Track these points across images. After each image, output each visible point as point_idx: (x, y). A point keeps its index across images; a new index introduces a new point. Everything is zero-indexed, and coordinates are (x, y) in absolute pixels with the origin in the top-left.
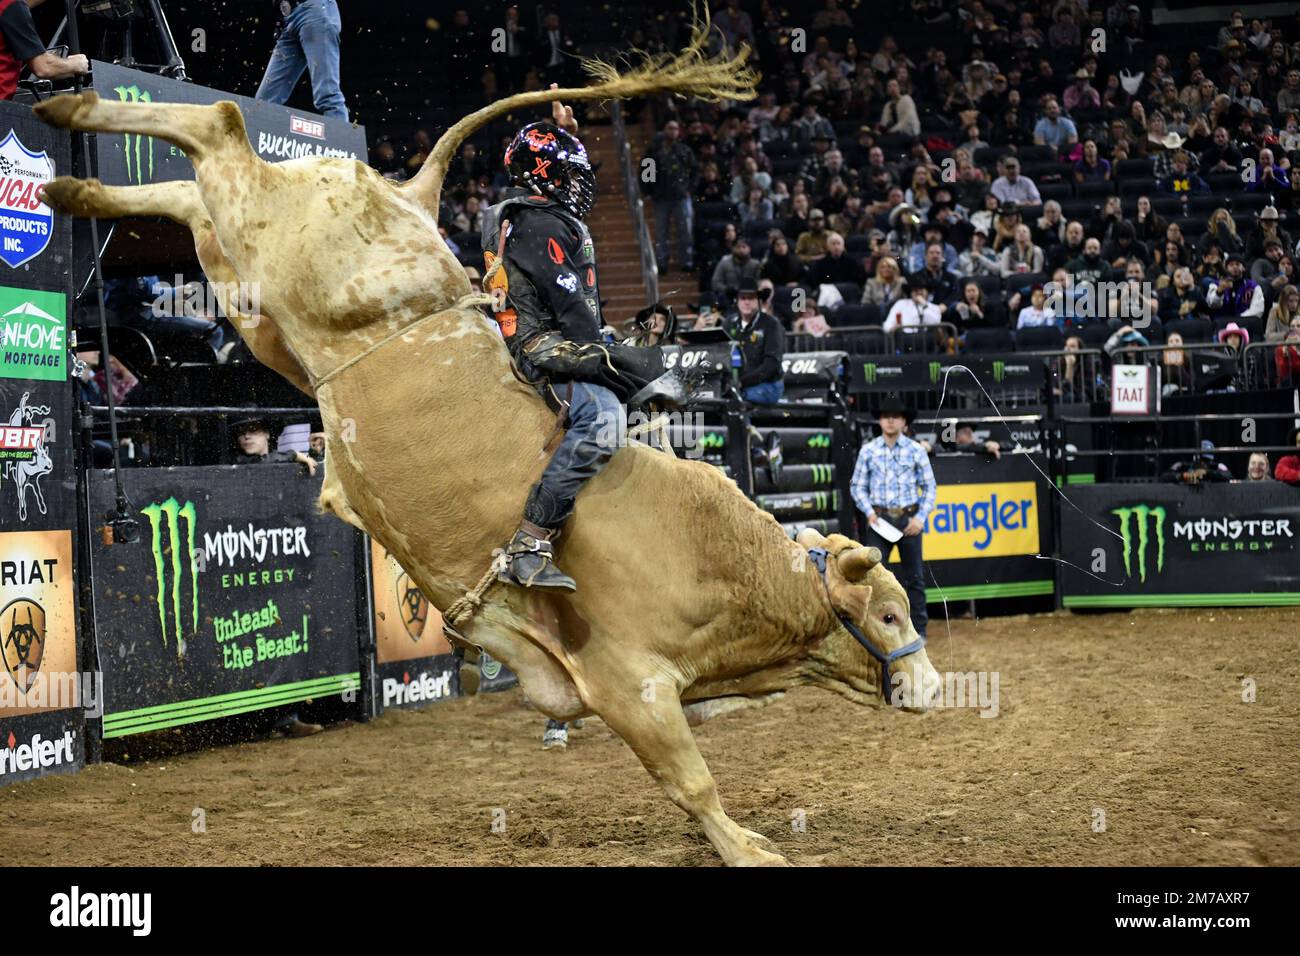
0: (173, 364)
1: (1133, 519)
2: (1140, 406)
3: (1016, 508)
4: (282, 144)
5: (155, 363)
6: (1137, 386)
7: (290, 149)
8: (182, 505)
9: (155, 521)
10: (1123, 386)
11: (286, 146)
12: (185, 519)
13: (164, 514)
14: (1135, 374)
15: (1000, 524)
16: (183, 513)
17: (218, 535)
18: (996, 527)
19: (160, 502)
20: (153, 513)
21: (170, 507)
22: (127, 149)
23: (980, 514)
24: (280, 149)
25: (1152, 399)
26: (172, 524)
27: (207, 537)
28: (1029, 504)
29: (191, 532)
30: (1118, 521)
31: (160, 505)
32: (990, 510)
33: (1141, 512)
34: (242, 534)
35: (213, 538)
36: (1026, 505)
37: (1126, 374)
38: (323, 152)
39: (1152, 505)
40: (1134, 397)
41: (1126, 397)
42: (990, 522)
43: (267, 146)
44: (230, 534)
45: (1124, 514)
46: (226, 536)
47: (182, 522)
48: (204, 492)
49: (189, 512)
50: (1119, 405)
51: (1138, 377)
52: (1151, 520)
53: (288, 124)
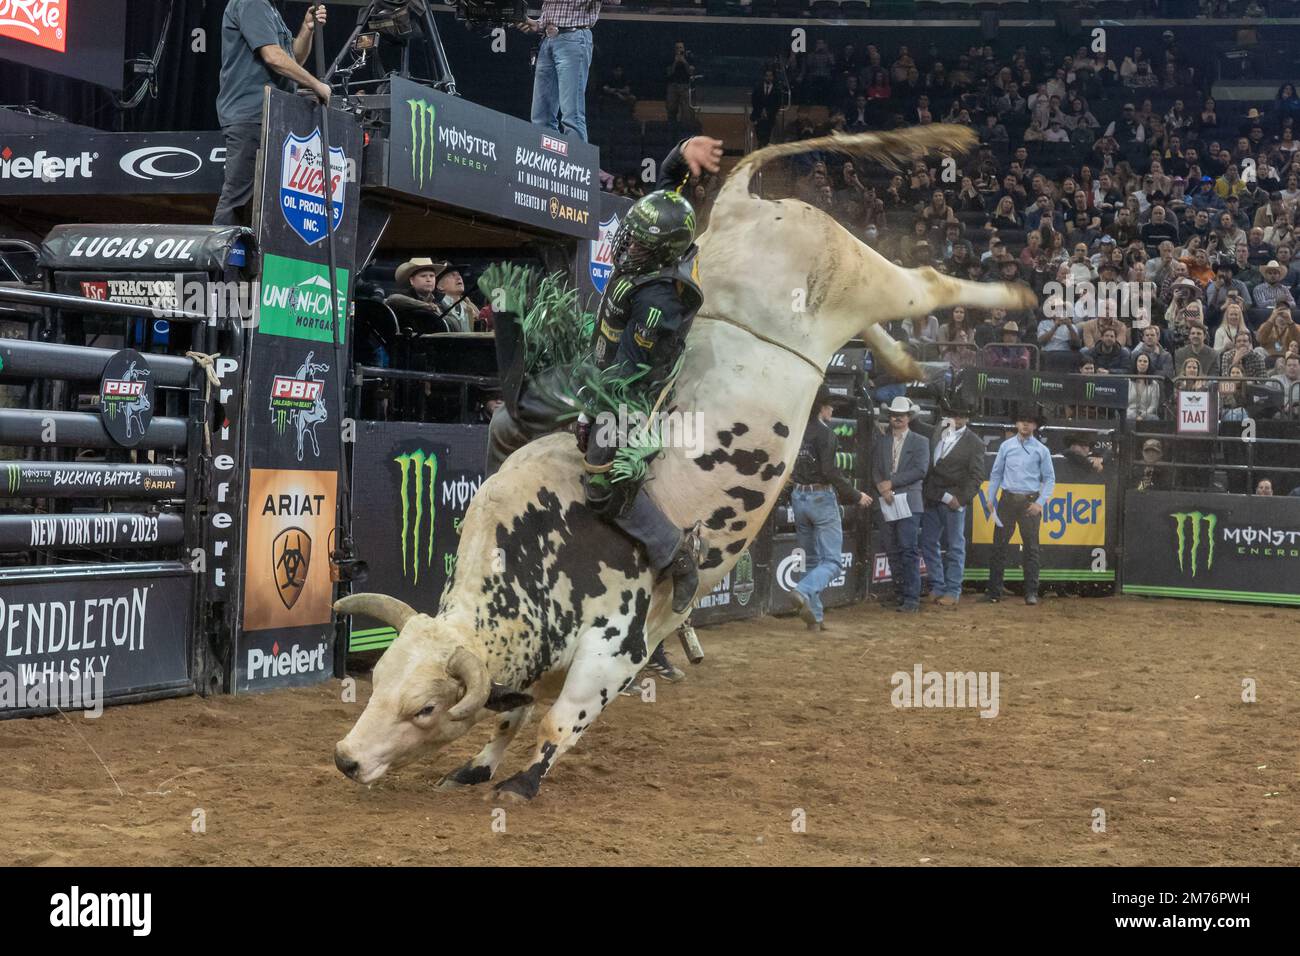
0: (414, 334)
1: (1188, 524)
2: (1203, 426)
3: (1087, 505)
4: (533, 158)
5: (398, 333)
6: (1200, 409)
7: (539, 162)
8: (427, 457)
9: (405, 468)
10: (1188, 409)
11: (536, 160)
12: (429, 468)
13: (412, 463)
14: (1198, 399)
15: (1073, 520)
16: (427, 463)
17: (454, 484)
18: (1069, 521)
19: (409, 454)
20: (403, 461)
21: (418, 457)
22: (414, 153)
23: (1057, 509)
24: (532, 162)
25: (1212, 421)
26: (418, 472)
27: (445, 484)
28: (1099, 503)
29: (432, 480)
30: (1175, 523)
31: (410, 455)
32: (1065, 505)
33: (1196, 517)
34: (472, 484)
35: (449, 487)
36: (1097, 503)
37: (1190, 399)
38: (565, 167)
39: (1205, 511)
40: (1198, 419)
41: (1190, 419)
42: (1065, 516)
43: (522, 158)
44: (463, 484)
45: (1180, 518)
46: (459, 484)
47: (426, 470)
48: (445, 446)
49: (432, 463)
50: (1185, 426)
51: (1200, 402)
52: (1204, 525)
53: (540, 141)
